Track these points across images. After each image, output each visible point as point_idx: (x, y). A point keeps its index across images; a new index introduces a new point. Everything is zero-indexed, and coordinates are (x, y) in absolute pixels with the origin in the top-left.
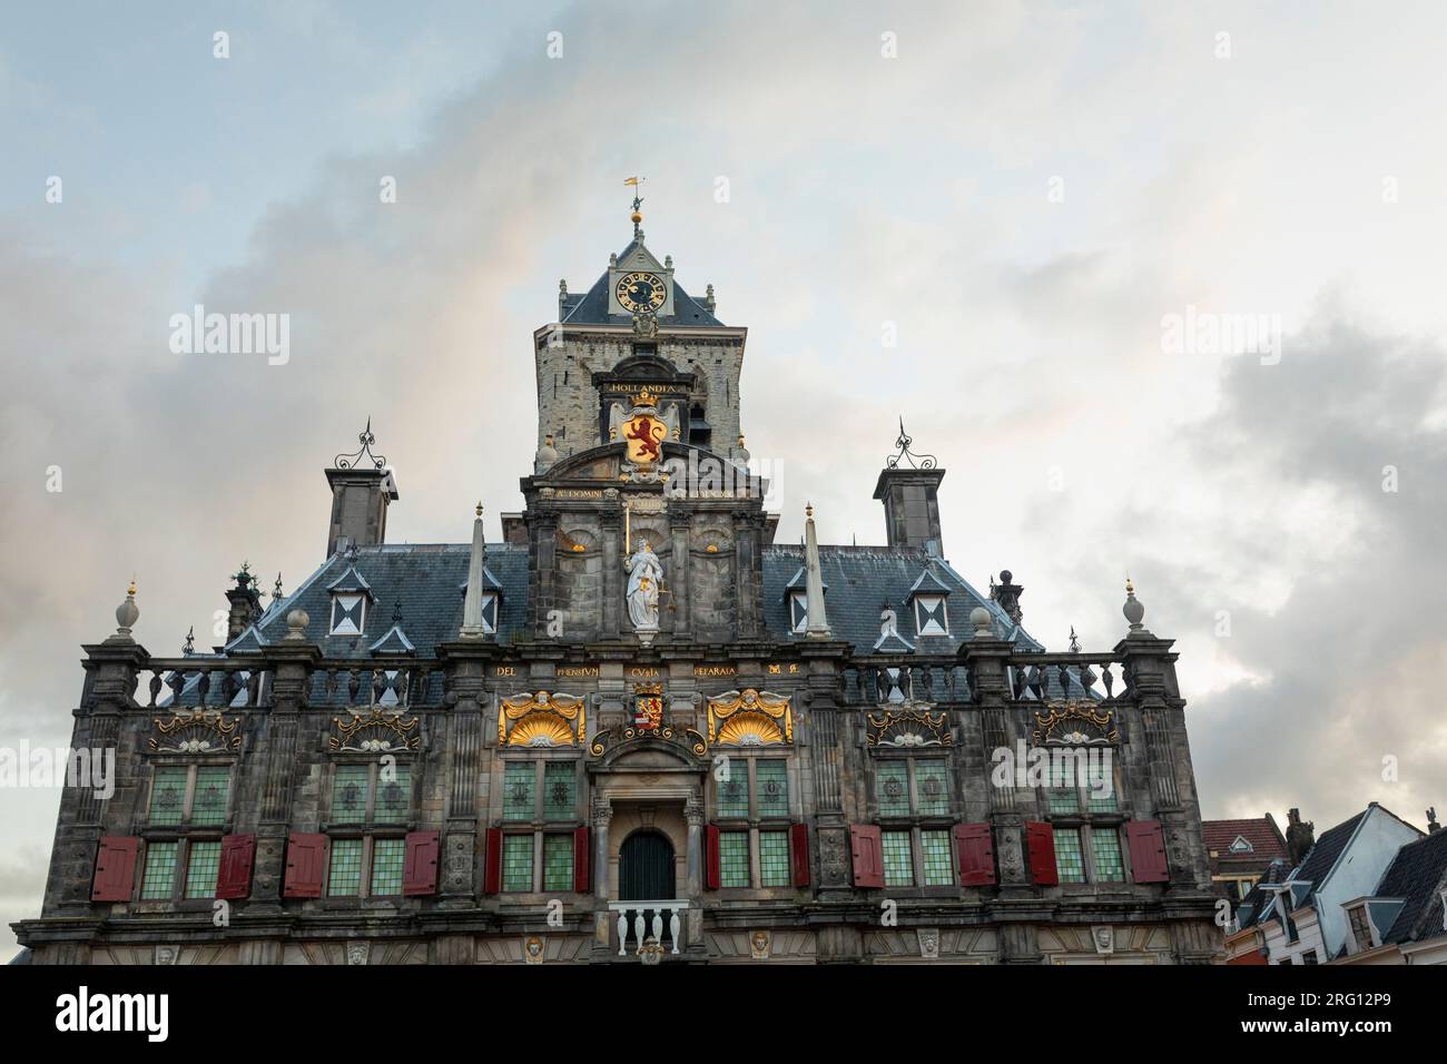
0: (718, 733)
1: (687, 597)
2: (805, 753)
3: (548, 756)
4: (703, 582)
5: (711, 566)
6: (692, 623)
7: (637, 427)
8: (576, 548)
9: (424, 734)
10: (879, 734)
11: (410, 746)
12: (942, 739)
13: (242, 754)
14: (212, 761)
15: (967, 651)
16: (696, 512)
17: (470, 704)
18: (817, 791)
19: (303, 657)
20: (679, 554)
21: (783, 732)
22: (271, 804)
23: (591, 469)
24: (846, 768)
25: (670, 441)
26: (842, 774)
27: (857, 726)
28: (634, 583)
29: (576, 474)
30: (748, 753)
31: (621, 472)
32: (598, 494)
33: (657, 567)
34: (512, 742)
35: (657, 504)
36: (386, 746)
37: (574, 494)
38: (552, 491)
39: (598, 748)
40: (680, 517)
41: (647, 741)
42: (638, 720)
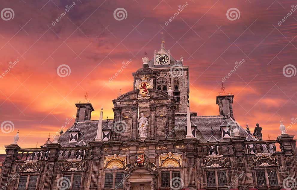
0: (162, 164)
1: (154, 129)
2: (186, 169)
3: (116, 171)
4: (159, 125)
5: (161, 120)
6: (156, 135)
7: (142, 86)
8: (126, 117)
9: (86, 166)
10: (207, 164)
11: (82, 169)
12: (225, 165)
13: (41, 172)
14: (33, 174)
15: (232, 140)
16: (157, 106)
17: (97, 158)
18: (189, 180)
19: (56, 147)
20: (152, 117)
21: (180, 164)
22: (46, 184)
23: (130, 97)
24: (197, 173)
25: (151, 88)
26: (196, 175)
27: (201, 162)
28: (140, 125)
29: (126, 98)
30: (170, 170)
31: (138, 97)
32: (131, 103)
33: (147, 121)
34: (108, 168)
35: (147, 105)
36: (76, 169)
37: (125, 103)
38: (120, 103)
39: (127, 168)
40: (153, 108)
41: (140, 166)
42: (138, 161)
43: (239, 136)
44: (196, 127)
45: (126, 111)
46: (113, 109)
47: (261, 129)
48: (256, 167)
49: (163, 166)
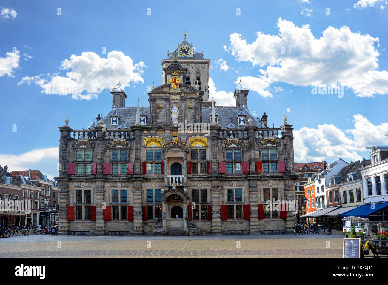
0: (191, 144)
1: (185, 117)
2: (210, 148)
3: (155, 149)
4: (189, 114)
5: (190, 110)
7: (173, 80)
8: (160, 107)
9: (129, 144)
10: (226, 144)
11: (126, 146)
12: (240, 145)
14: (87, 149)
15: (246, 127)
16: (187, 98)
17: (138, 138)
18: (212, 156)
20: (183, 108)
21: (205, 144)
22: (99, 157)
23: (163, 90)
24: (219, 151)
25: (181, 83)
26: (218, 152)
27: (222, 143)
28: (173, 114)
29: (159, 91)
30: (198, 148)
31: (170, 90)
32: (164, 95)
33: (178, 110)
34: (147, 146)
35: (178, 97)
36: (121, 146)
37: (159, 95)
38: (154, 94)
39: (164, 147)
40: (183, 100)
41: (175, 146)
42: (173, 142)
43: (252, 124)
44: (218, 116)
45: (160, 102)
46: (148, 99)
47: (267, 116)
48: (263, 147)
49: (192, 146)
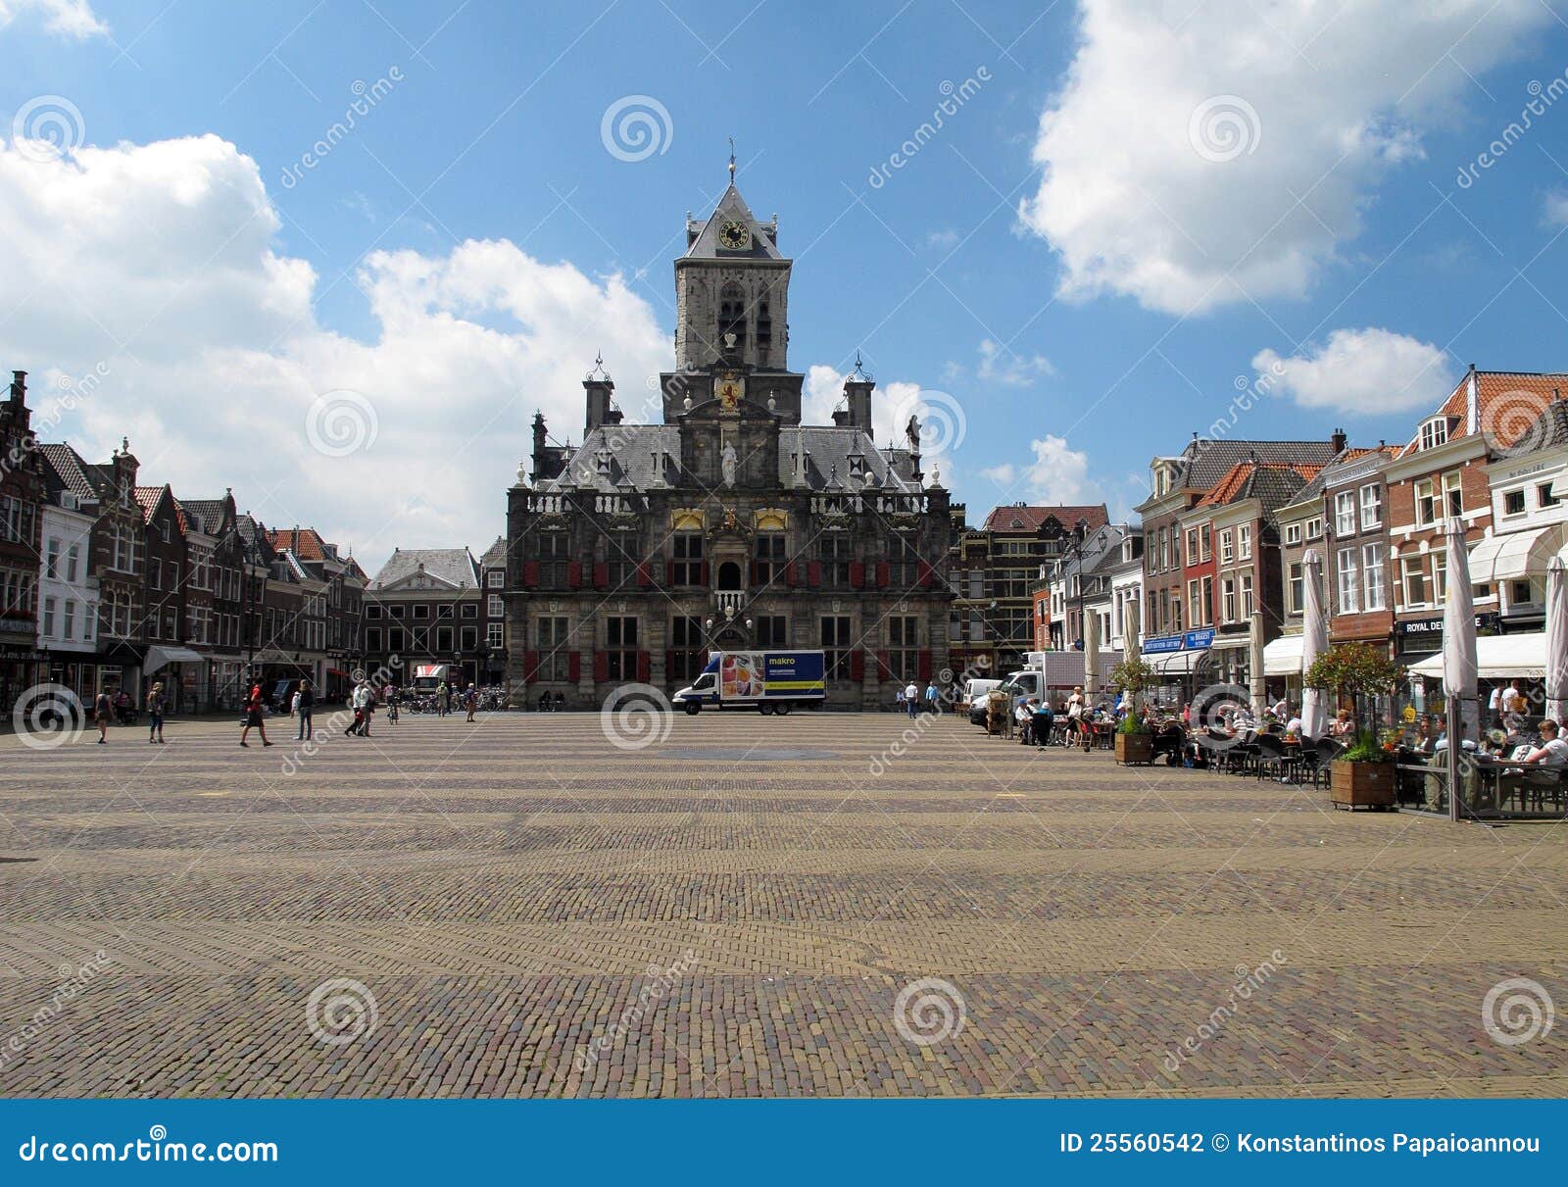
0: (758, 525)
2: (793, 534)
3: (691, 534)
4: (753, 460)
5: (757, 453)
6: (749, 478)
7: (727, 391)
8: (700, 445)
9: (642, 524)
10: (823, 525)
12: (848, 528)
14: (561, 533)
15: (862, 493)
16: (750, 430)
17: (660, 513)
18: (796, 549)
19: (593, 493)
21: (784, 525)
22: (586, 551)
23: (707, 411)
24: (809, 540)
25: (740, 396)
26: (807, 542)
28: (725, 462)
29: (701, 413)
30: (770, 533)
31: (720, 412)
33: (735, 455)
34: (677, 528)
35: (733, 426)
36: (627, 528)
37: (700, 422)
40: (744, 432)
41: (729, 531)
42: (725, 523)
45: (701, 436)
48: (891, 532)
49: (759, 529)
